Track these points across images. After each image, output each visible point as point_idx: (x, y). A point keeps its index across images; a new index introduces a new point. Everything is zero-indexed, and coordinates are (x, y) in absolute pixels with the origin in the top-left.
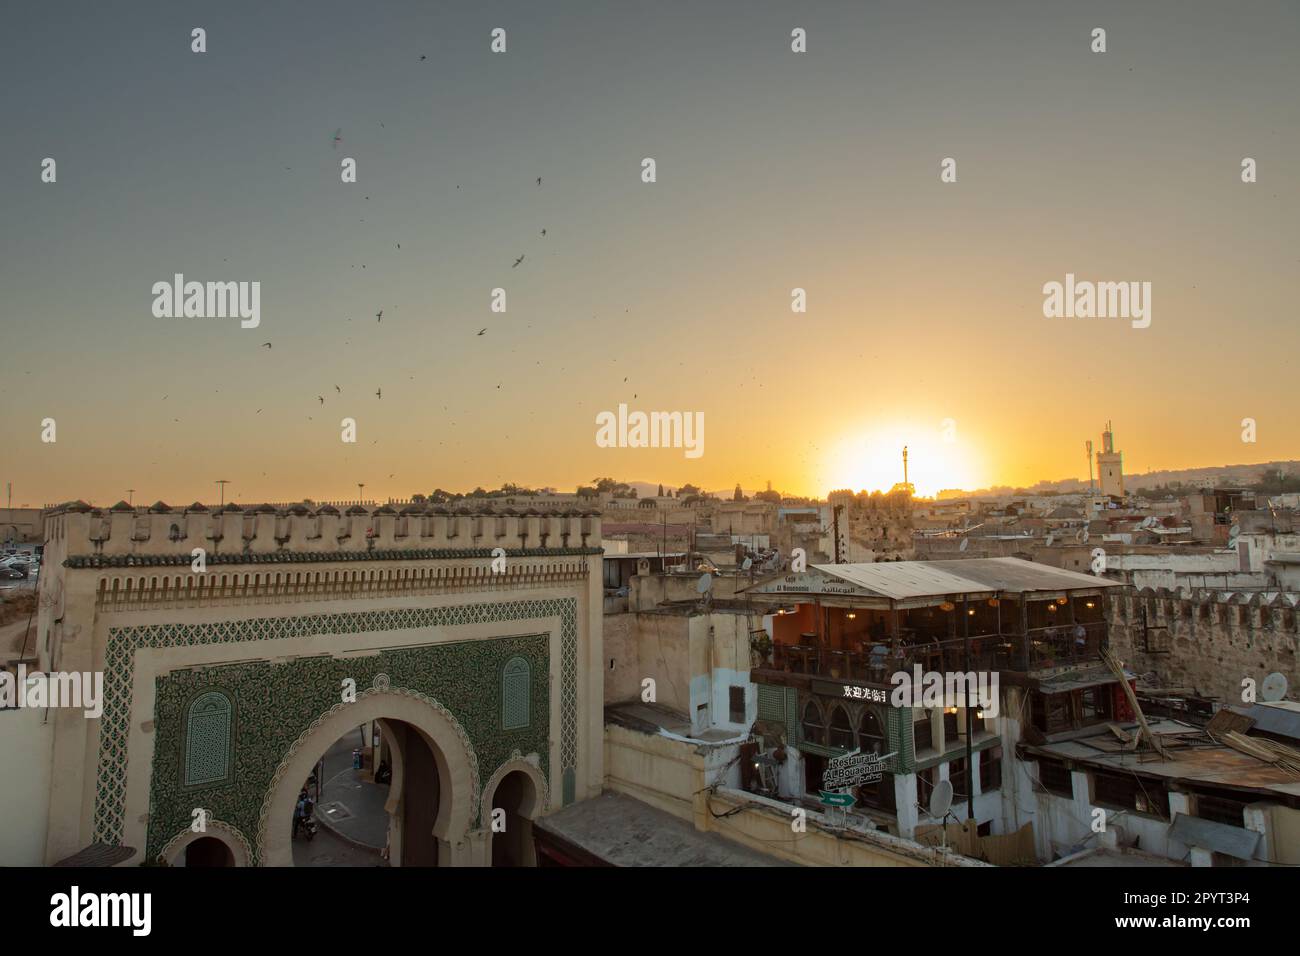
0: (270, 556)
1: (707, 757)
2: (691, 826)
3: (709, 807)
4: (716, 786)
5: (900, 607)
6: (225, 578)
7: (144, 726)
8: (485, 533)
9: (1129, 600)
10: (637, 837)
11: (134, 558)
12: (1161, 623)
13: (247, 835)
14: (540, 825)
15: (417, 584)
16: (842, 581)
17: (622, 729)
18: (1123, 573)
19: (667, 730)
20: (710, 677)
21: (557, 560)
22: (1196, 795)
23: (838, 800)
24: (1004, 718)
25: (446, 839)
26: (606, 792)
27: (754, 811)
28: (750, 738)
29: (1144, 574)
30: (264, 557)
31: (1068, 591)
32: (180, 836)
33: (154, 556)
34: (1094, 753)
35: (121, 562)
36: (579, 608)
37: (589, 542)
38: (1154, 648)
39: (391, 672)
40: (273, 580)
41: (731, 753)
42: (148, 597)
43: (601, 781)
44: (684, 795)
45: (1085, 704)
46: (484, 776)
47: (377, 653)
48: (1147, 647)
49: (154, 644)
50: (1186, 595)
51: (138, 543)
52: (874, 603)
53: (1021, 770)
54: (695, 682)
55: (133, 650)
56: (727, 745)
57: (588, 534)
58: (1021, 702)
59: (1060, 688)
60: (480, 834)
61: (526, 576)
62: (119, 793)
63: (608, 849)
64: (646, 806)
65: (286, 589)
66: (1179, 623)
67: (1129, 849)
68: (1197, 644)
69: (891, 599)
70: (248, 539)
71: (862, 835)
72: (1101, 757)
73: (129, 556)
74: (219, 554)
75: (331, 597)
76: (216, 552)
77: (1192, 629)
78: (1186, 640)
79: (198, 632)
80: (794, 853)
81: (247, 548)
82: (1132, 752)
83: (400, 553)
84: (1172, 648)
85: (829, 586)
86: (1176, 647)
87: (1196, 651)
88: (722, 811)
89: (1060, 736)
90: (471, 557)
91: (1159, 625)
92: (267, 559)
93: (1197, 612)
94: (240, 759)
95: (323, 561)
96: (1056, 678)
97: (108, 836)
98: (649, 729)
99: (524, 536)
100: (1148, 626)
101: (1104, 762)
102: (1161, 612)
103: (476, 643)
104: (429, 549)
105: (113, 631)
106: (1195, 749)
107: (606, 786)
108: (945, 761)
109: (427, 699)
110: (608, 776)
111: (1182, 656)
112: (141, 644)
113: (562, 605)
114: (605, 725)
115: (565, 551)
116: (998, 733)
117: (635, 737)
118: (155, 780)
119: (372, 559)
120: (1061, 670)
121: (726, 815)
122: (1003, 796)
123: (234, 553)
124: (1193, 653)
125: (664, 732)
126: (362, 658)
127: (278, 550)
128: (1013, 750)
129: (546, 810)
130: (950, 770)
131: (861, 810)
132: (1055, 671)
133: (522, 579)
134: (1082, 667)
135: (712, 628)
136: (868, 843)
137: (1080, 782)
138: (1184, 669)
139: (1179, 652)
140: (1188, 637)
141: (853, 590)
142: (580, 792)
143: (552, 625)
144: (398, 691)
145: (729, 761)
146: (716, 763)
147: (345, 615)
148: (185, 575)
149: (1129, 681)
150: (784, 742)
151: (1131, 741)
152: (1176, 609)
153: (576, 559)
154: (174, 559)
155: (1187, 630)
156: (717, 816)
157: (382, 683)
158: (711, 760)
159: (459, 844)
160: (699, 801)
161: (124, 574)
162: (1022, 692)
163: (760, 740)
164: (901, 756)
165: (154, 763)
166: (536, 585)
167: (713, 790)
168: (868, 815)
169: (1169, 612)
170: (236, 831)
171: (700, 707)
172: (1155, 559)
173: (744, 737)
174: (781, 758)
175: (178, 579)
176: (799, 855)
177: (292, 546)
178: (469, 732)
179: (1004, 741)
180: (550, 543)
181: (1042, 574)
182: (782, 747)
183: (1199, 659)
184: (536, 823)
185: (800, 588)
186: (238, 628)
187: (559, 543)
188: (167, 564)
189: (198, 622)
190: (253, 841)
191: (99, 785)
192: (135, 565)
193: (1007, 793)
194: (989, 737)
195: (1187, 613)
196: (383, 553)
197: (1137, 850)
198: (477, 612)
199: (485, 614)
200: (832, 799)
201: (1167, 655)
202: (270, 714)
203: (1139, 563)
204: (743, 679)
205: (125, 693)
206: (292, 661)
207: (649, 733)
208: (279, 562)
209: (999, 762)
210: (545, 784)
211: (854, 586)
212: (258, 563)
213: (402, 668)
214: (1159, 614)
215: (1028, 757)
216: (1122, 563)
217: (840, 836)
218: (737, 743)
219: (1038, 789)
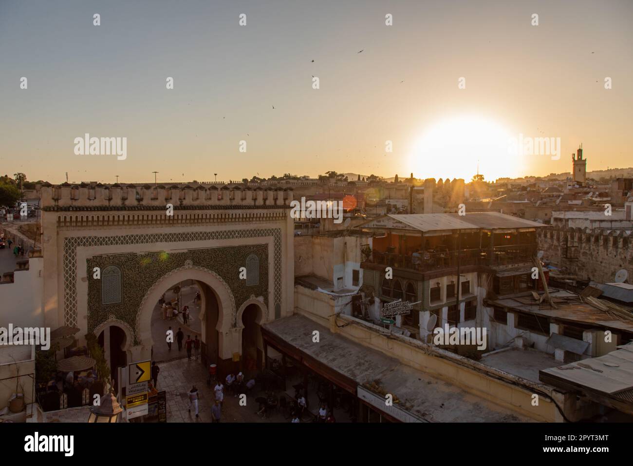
0: (134, 207)
1: (336, 301)
2: (329, 330)
3: (336, 322)
4: (339, 314)
5: (427, 235)
6: (114, 217)
7: (83, 279)
8: (236, 198)
9: (562, 233)
10: (305, 334)
11: (72, 208)
12: (576, 244)
13: (131, 325)
14: (264, 327)
15: (203, 221)
16: (401, 223)
17: (302, 287)
18: (564, 220)
19: (321, 288)
20: (345, 265)
21: (271, 211)
22: (563, 325)
23: (387, 322)
24: (479, 288)
25: (221, 331)
26: (294, 314)
27: (354, 325)
28: (358, 293)
29: (574, 221)
30: (131, 208)
31: (517, 229)
32: (102, 325)
33: (82, 207)
34: (519, 304)
35: (67, 209)
36: (283, 233)
37: (287, 202)
38: (571, 257)
39: (193, 260)
40: (136, 218)
41: (349, 299)
42: (80, 225)
43: (293, 309)
44: (326, 317)
45: (522, 282)
46: (238, 306)
47: (186, 251)
48: (566, 256)
49: (84, 245)
50: (588, 231)
51: (74, 201)
52: (415, 233)
53: (485, 311)
54: (337, 267)
55: (76, 247)
56: (346, 296)
57: (287, 199)
58: (487, 280)
59: (506, 274)
60: (236, 330)
61: (256, 218)
62: (74, 306)
63: (291, 339)
64: (311, 321)
65: (142, 222)
66: (584, 245)
67: (528, 348)
68: (591, 255)
69: (422, 232)
70: (124, 199)
71: (398, 337)
72: (522, 306)
73: (71, 206)
74: (111, 206)
75: (164, 226)
76: (109, 205)
77: (590, 248)
78: (586, 253)
79: (104, 240)
80: (369, 343)
81: (123, 203)
82: (538, 305)
83: (195, 207)
84: (580, 256)
85: (395, 225)
86: (581, 256)
87: (591, 258)
88: (342, 324)
89: (505, 296)
90: (229, 209)
91: (575, 245)
92: (132, 208)
93: (593, 239)
94: (126, 295)
95: (159, 210)
96: (506, 270)
97: (71, 323)
98: (313, 288)
99: (255, 200)
100: (569, 246)
101: (523, 309)
102: (576, 239)
103: (233, 248)
104: (209, 205)
105: (66, 239)
106: (571, 304)
107: (296, 312)
108: (446, 306)
109: (210, 272)
110: (296, 307)
111: (584, 260)
112: (79, 245)
113: (274, 231)
114: (295, 285)
115: (276, 206)
116: (476, 294)
117: (307, 291)
118: (89, 302)
119: (182, 209)
120: (510, 266)
121: (343, 326)
122: (476, 323)
123: (118, 206)
124: (589, 259)
125: (320, 289)
126: (179, 253)
127: (138, 205)
128: (482, 302)
129: (267, 321)
130: (448, 310)
131: (405, 326)
132: (506, 267)
133: (254, 219)
134: (521, 265)
135: (346, 243)
136: (400, 341)
137: (511, 317)
138: (584, 266)
139: (582, 258)
140: (588, 252)
141: (406, 227)
142: (283, 313)
143: (270, 241)
144: (197, 268)
145: (347, 303)
146: (340, 303)
147: (170, 234)
148: (96, 215)
149: (544, 272)
150: (374, 295)
151: (539, 300)
152: (583, 238)
153: (281, 210)
154: (90, 208)
155: (587, 248)
156: (339, 327)
157: (189, 264)
158: (338, 302)
159: (227, 333)
160: (332, 319)
161: (69, 214)
162: (488, 276)
163: (363, 294)
164: (422, 303)
165: (88, 294)
166: (262, 222)
167: (338, 315)
168: (407, 328)
169: (580, 239)
170: (126, 324)
171: (338, 279)
172: (582, 213)
173: (356, 292)
174: (372, 302)
175: (93, 217)
176: (372, 344)
177: (144, 203)
178: (230, 286)
179: (478, 298)
180: (268, 203)
181: (507, 220)
182: (373, 297)
183: (592, 262)
184: (262, 326)
185: (382, 226)
186: (122, 239)
187: (272, 203)
188: (87, 210)
189: (104, 235)
190: (134, 329)
191: (65, 303)
192: (73, 210)
193: (478, 321)
194: (471, 296)
195: (588, 240)
196: (187, 207)
197: (533, 349)
198: (233, 233)
199: (237, 234)
200: (384, 321)
201: (577, 260)
202: (138, 276)
203: (574, 215)
204: (357, 267)
205: (73, 265)
206: (147, 253)
207: (313, 289)
208: (138, 210)
209: (475, 307)
210: (266, 310)
211: (406, 226)
212: (129, 210)
213: (198, 258)
214: (575, 240)
215: (489, 306)
216: (565, 215)
217: (388, 337)
218: (351, 295)
219: (492, 320)
